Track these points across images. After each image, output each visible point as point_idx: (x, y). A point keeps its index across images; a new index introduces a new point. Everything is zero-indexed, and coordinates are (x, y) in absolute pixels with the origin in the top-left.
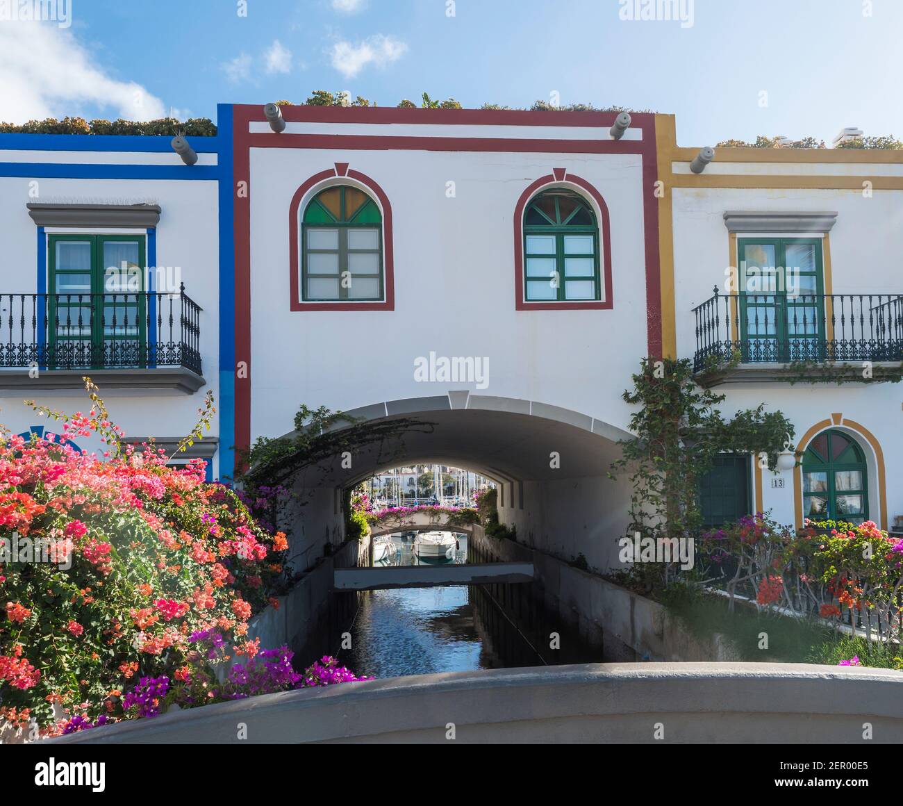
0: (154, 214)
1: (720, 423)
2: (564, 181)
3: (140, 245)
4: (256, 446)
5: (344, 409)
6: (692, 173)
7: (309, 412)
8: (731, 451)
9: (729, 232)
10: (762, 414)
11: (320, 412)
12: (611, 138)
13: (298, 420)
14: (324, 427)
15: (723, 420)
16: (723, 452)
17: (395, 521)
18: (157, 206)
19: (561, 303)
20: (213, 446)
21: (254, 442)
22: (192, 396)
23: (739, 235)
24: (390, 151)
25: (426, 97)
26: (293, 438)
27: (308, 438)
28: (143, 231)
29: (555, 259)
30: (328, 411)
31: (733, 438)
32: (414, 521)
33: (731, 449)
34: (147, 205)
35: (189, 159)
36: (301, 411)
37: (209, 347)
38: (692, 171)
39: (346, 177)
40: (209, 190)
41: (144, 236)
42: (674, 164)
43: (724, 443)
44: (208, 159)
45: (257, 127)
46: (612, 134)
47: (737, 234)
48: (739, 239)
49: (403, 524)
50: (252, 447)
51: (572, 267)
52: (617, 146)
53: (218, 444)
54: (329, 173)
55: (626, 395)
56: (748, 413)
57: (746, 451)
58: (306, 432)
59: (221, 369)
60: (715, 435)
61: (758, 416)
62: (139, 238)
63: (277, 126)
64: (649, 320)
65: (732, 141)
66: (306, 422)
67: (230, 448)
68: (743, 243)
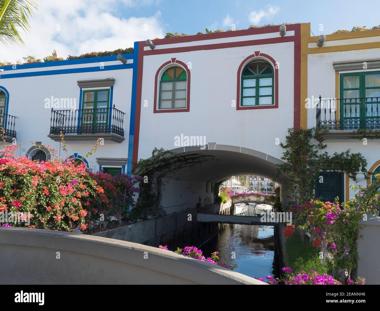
0: (112, 82)
1: (328, 158)
2: (259, 56)
3: (108, 92)
4: (139, 162)
5: (169, 149)
6: (318, 47)
7: (157, 150)
8: (332, 171)
9: (336, 71)
10: (350, 154)
11: (161, 150)
12: (280, 36)
13: (153, 153)
14: (162, 155)
15: (329, 156)
16: (328, 171)
17: (242, 198)
18: (113, 79)
19: (257, 106)
20: (125, 162)
21: (139, 160)
22: (120, 144)
23: (340, 72)
24: (191, 52)
25: (207, 30)
26: (151, 159)
27: (156, 160)
28: (109, 88)
29: (255, 89)
30: (164, 150)
31: (333, 165)
32: (250, 199)
33: (332, 170)
34: (110, 79)
35: (124, 62)
36: (155, 149)
37: (126, 127)
38: (318, 46)
39: (175, 63)
40: (130, 72)
41: (110, 89)
42: (309, 44)
43: (329, 167)
44: (130, 61)
45: (147, 48)
46: (280, 35)
47: (339, 72)
48: (340, 74)
49: (245, 199)
50: (138, 162)
51: (262, 92)
52: (283, 39)
53: (127, 161)
54: (169, 62)
55: (281, 145)
56: (342, 154)
57: (341, 171)
58: (156, 157)
59: (130, 134)
60: (324, 163)
61: (348, 155)
62: (108, 90)
63: (152, 47)
64: (295, 112)
65: (339, 31)
66: (156, 154)
67: (131, 163)
68: (342, 76)
